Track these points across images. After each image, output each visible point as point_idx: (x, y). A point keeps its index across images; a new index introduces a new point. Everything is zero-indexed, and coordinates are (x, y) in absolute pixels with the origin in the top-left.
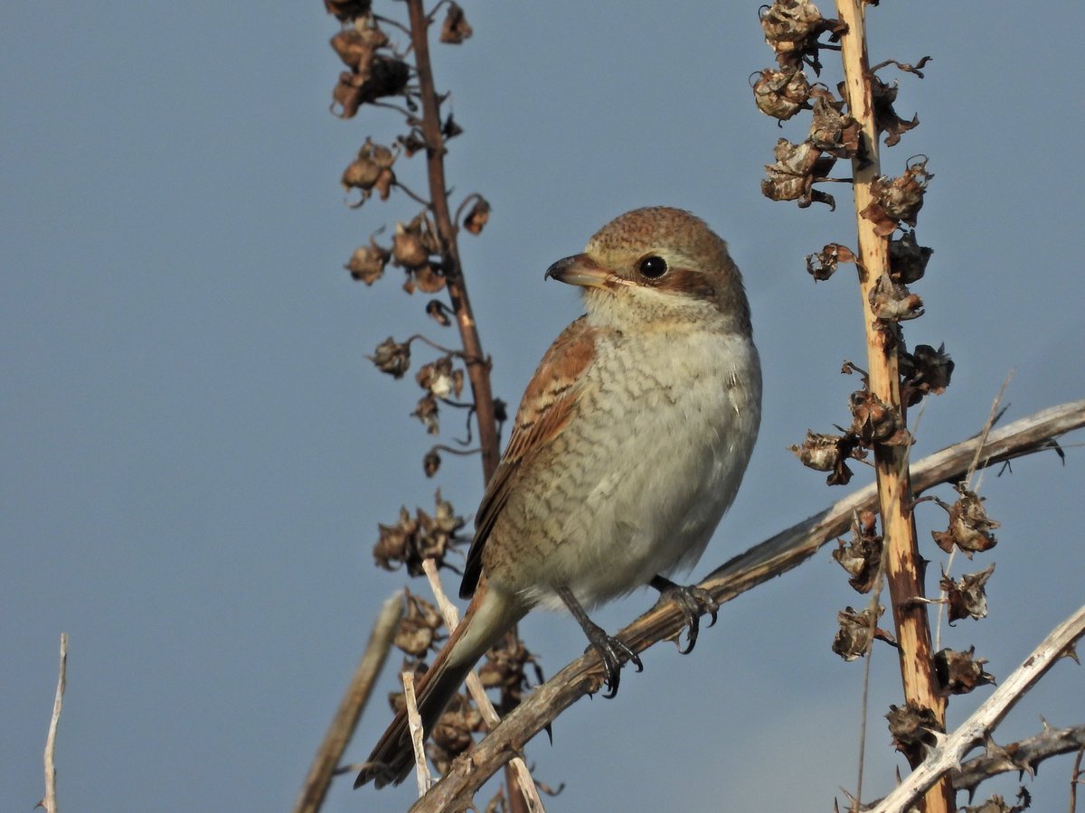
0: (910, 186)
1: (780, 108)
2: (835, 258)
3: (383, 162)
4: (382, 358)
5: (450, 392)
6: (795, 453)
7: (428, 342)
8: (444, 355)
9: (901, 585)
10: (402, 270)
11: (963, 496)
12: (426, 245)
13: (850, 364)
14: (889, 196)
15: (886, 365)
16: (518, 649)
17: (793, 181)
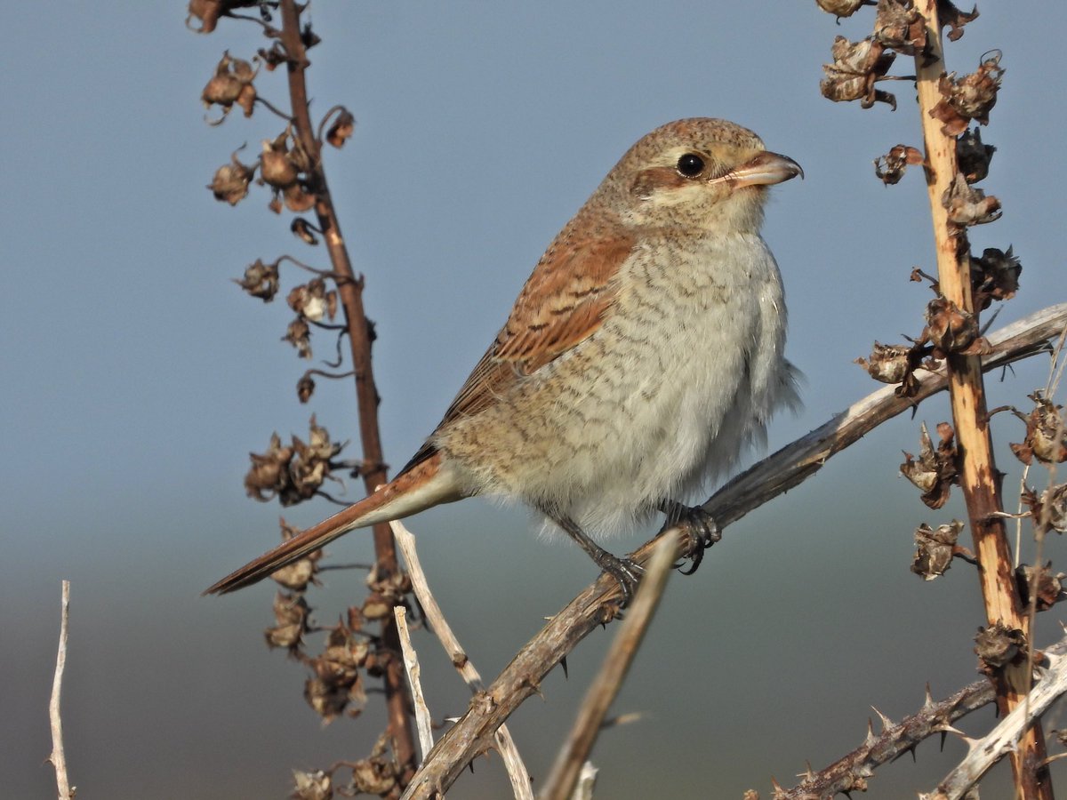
0: (985, 83)
1: (842, 5)
2: (904, 161)
3: (245, 78)
4: (252, 282)
5: (324, 314)
6: (861, 365)
7: (297, 263)
8: (317, 276)
9: (980, 500)
10: (268, 188)
11: (1040, 405)
12: (295, 162)
13: (919, 271)
14: (960, 95)
15: (958, 271)
16: (404, 579)
17: (855, 80)
